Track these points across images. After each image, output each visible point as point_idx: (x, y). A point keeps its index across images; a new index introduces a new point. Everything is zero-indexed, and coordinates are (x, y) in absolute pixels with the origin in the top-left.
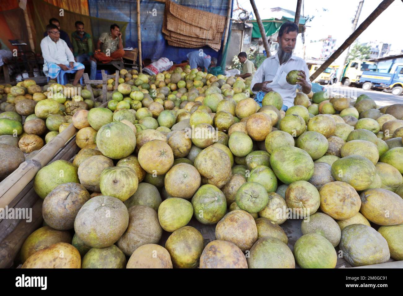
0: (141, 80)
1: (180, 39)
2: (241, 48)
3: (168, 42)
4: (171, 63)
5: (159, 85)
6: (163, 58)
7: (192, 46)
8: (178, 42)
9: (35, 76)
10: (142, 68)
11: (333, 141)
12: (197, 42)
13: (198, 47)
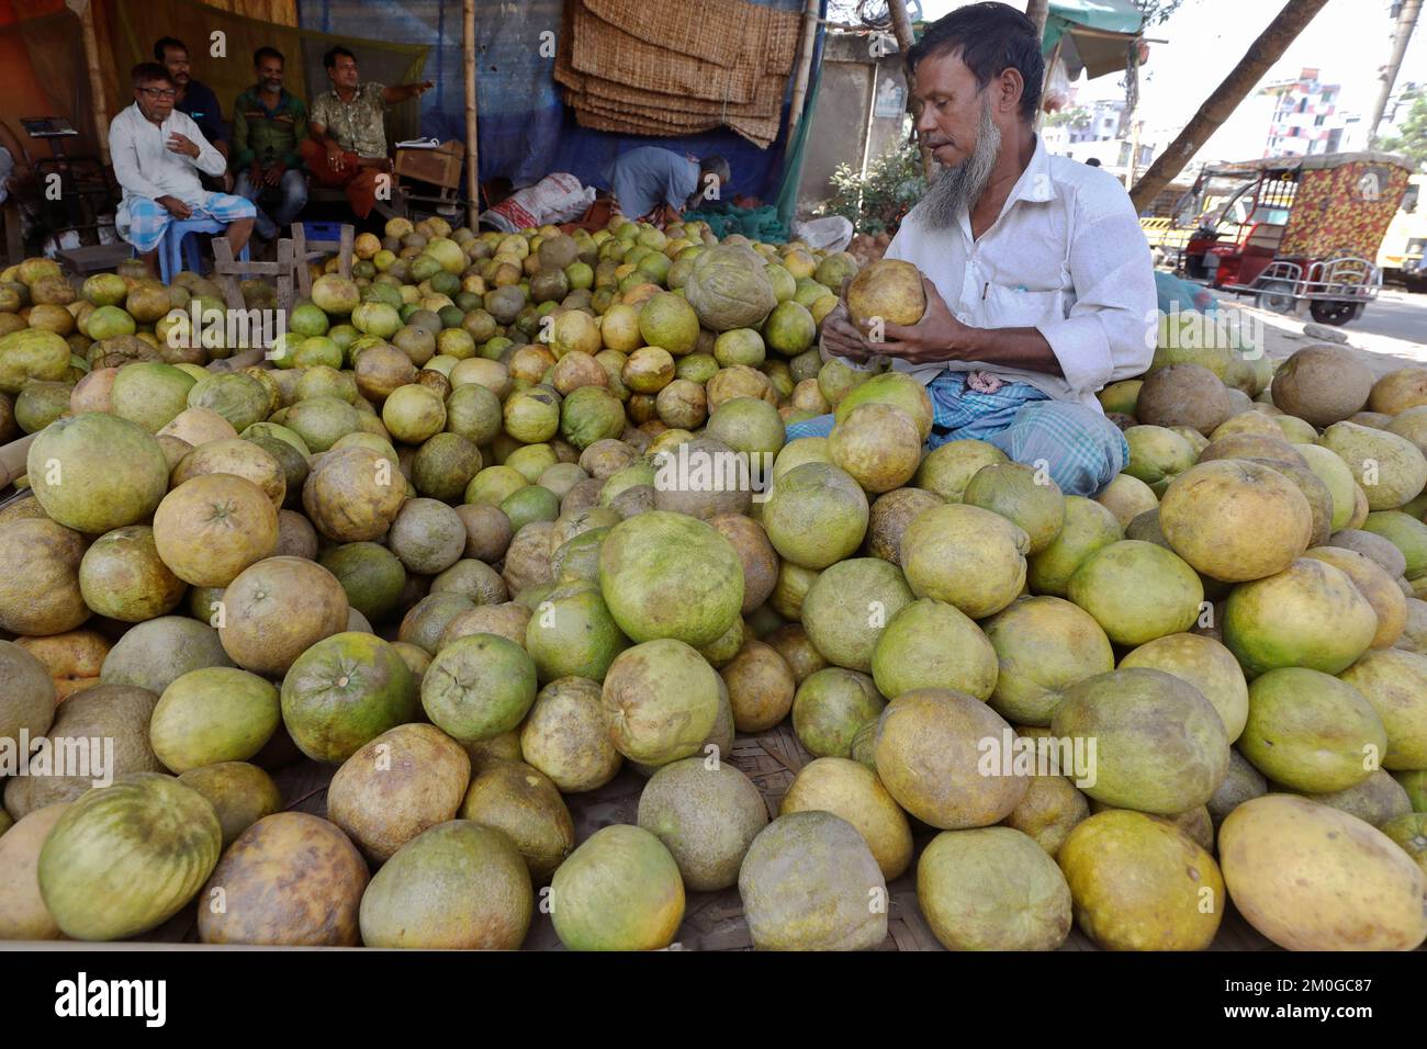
0: (433, 259)
1: (621, 103)
2: (866, 133)
3: (578, 115)
4: (589, 193)
5: (494, 280)
6: (558, 176)
7: (667, 128)
8: (616, 117)
9: (103, 243)
10: (480, 214)
11: (896, 505)
12: (686, 112)
13: (690, 131)
